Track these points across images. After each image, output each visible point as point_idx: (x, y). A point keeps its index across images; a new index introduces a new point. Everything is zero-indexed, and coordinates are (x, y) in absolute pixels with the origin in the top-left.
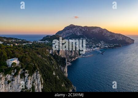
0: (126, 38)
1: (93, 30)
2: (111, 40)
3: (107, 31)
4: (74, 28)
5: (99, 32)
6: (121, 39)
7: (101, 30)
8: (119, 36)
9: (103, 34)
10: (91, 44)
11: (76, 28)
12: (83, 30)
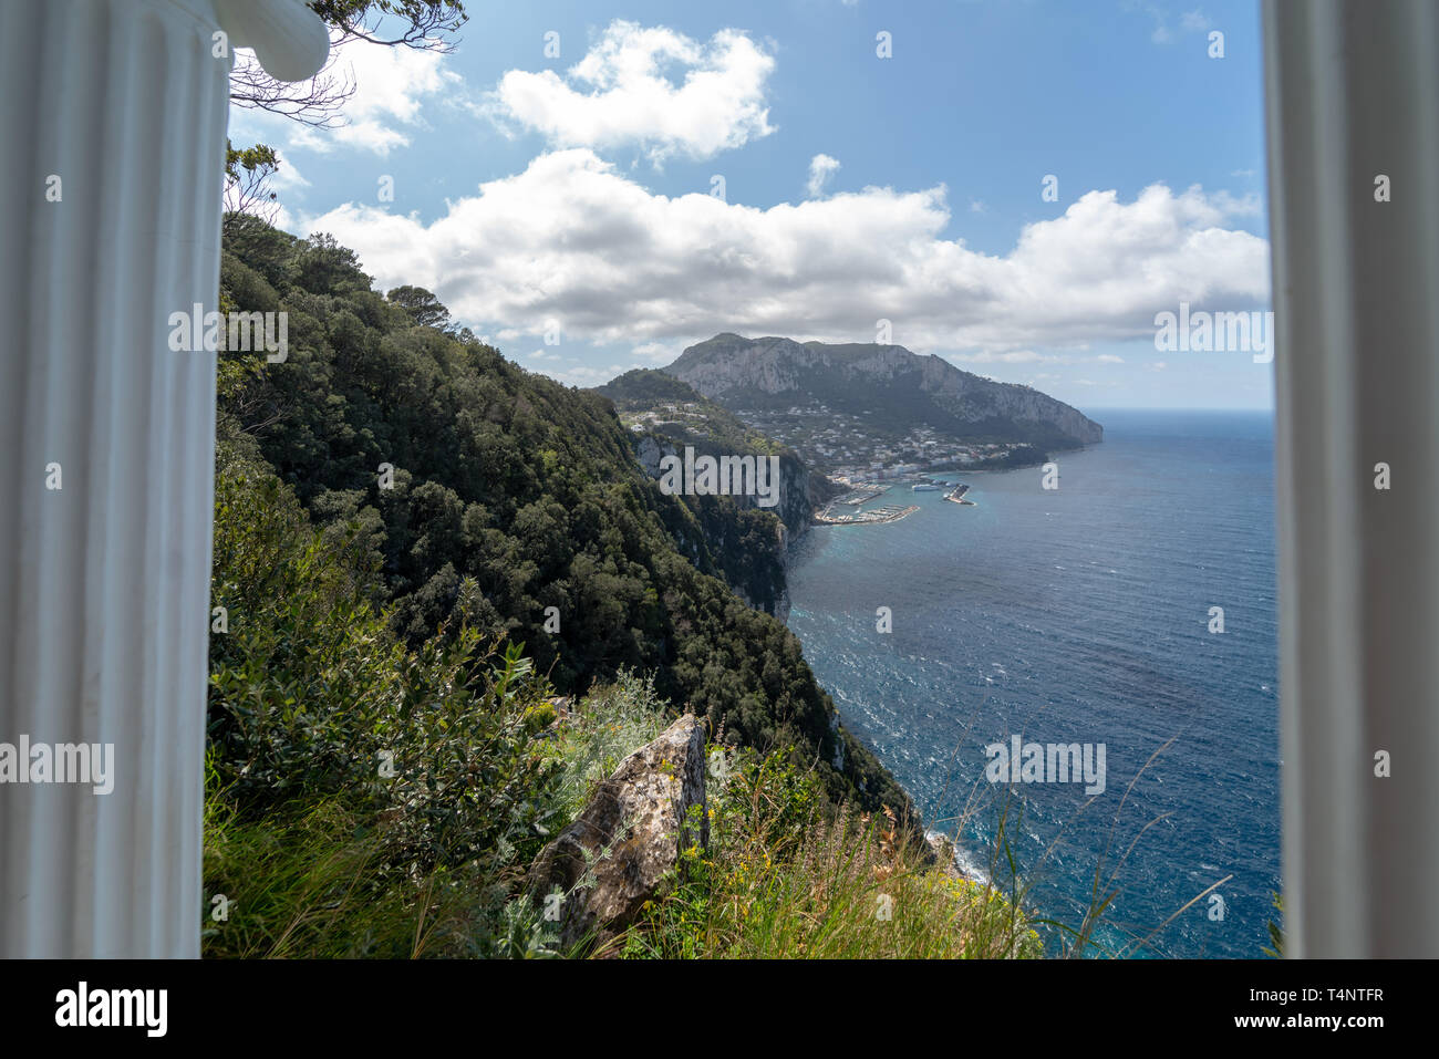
0: (1058, 412)
1: (863, 365)
2: (974, 420)
3: (948, 369)
4: (747, 353)
5: (895, 373)
6: (1033, 415)
7: (909, 364)
8: (1021, 399)
9: (924, 386)
10: (862, 442)
11: (758, 350)
12: (803, 361)
